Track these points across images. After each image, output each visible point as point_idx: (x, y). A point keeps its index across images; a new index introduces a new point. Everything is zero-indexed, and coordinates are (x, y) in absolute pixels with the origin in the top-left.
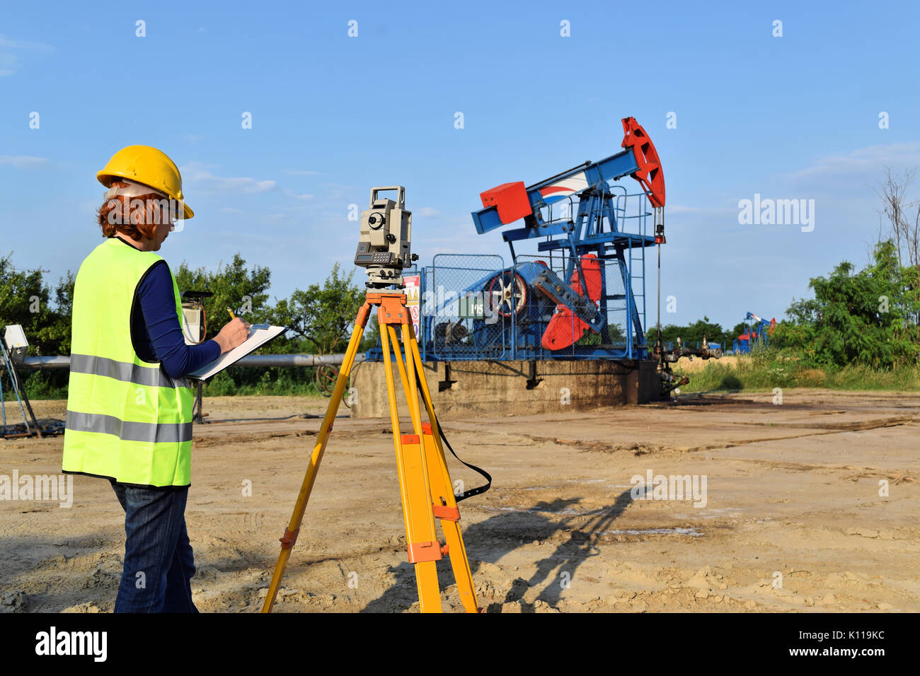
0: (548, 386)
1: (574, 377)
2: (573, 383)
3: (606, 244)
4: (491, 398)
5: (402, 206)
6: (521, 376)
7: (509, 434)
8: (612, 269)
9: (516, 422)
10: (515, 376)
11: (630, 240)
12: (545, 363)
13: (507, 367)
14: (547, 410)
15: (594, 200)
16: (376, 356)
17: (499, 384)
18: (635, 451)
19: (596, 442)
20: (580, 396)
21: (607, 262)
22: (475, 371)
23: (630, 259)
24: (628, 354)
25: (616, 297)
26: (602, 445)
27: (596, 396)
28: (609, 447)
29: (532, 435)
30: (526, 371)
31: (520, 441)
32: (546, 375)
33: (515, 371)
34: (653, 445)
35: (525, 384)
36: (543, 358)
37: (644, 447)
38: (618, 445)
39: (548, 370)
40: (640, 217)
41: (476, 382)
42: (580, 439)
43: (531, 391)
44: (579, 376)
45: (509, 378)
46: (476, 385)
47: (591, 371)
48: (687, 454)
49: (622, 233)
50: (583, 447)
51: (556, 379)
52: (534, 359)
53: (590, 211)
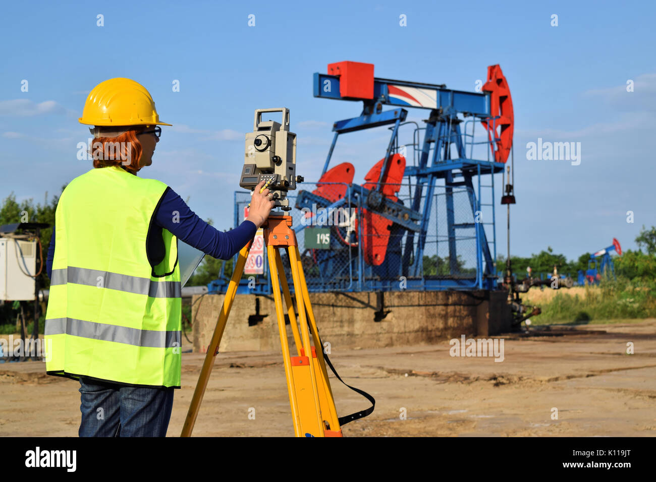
0: (396, 318)
1: (423, 309)
2: (422, 314)
3: (454, 171)
4: (337, 331)
5: (287, 128)
6: (368, 309)
7: (362, 367)
8: (461, 196)
9: (367, 355)
10: (363, 308)
11: (479, 167)
12: (393, 293)
13: (354, 299)
14: (395, 343)
15: (441, 126)
16: (218, 289)
17: (346, 317)
18: (493, 382)
19: (453, 374)
20: (430, 328)
21: (455, 189)
22: (321, 303)
23: (480, 186)
24: (478, 284)
25: (466, 226)
26: (459, 375)
27: (446, 328)
28: (466, 378)
29: (386, 367)
30: (374, 303)
31: (373, 374)
32: (394, 306)
33: (362, 303)
34: (512, 375)
35: (373, 316)
36: (391, 289)
37: (503, 377)
38: (476, 376)
39: (396, 302)
40: (488, 143)
41: (322, 315)
42: (437, 371)
43: (378, 323)
44: (428, 307)
45: (356, 310)
46: (323, 317)
47: (440, 302)
48: (547, 383)
49: (471, 159)
50: (439, 378)
51: (404, 311)
52: (381, 290)
53: (437, 137)
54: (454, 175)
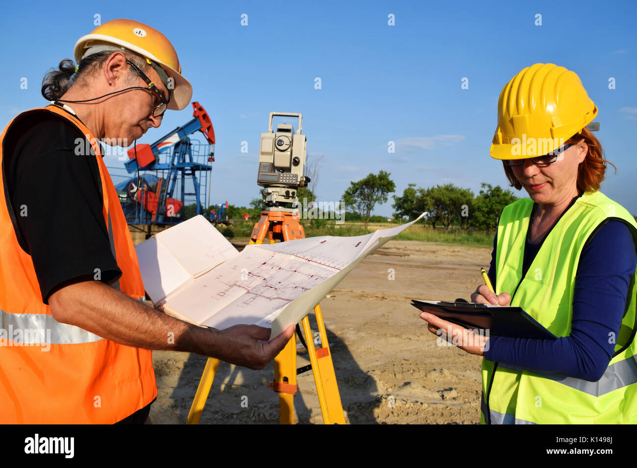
3: (186, 168)
6: (143, 233)
8: (189, 181)
10: (140, 232)
11: (200, 167)
12: (155, 226)
13: (137, 228)
15: (183, 147)
21: (186, 177)
23: (200, 176)
25: (190, 194)
30: (146, 230)
32: (155, 232)
33: (140, 230)
35: (145, 237)
39: (156, 230)
40: (205, 156)
45: (137, 233)
49: (197, 163)
52: (149, 224)
53: (180, 150)
54: (187, 170)
